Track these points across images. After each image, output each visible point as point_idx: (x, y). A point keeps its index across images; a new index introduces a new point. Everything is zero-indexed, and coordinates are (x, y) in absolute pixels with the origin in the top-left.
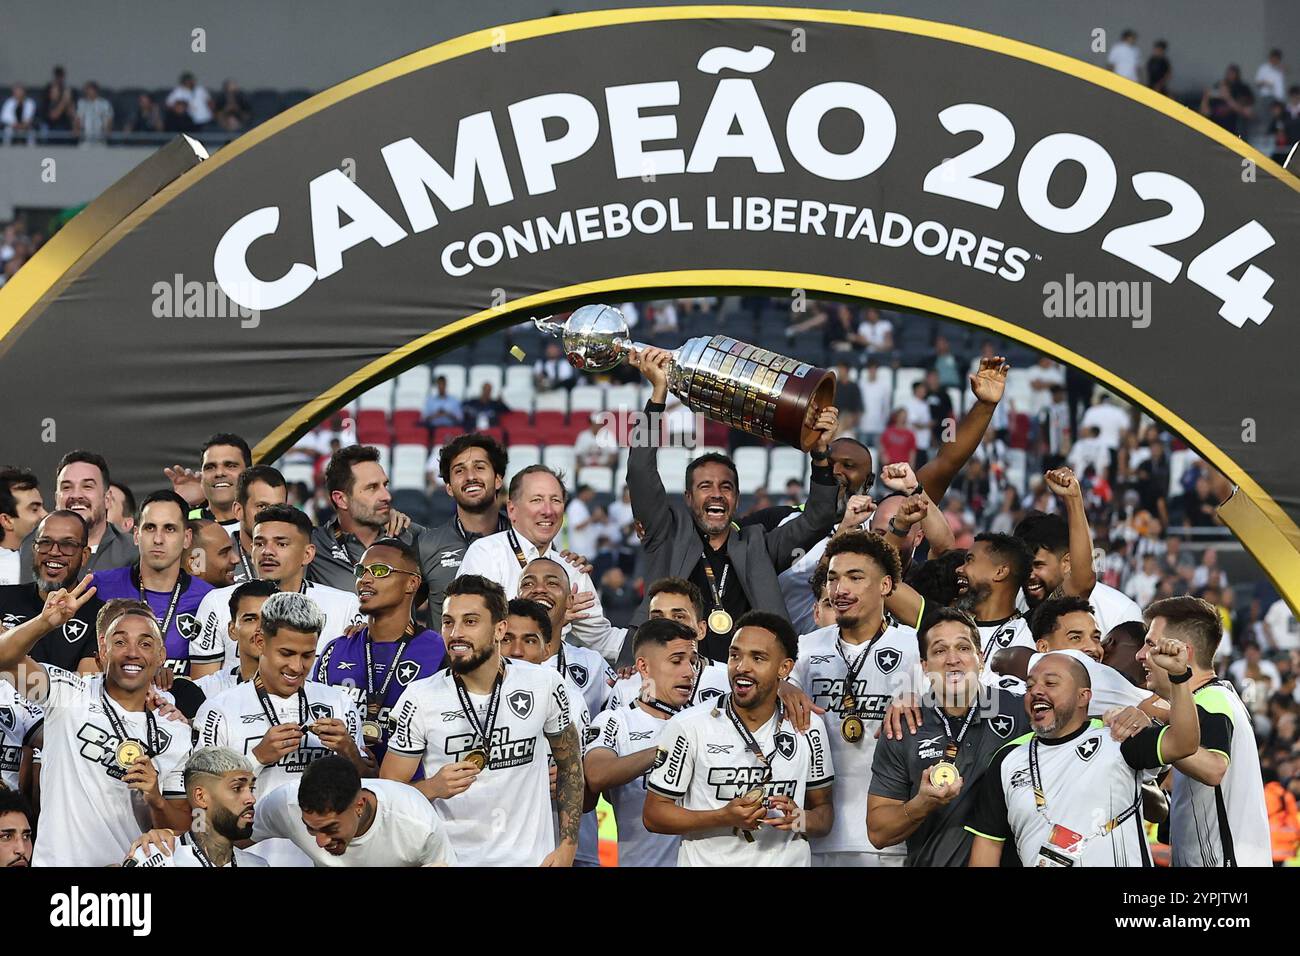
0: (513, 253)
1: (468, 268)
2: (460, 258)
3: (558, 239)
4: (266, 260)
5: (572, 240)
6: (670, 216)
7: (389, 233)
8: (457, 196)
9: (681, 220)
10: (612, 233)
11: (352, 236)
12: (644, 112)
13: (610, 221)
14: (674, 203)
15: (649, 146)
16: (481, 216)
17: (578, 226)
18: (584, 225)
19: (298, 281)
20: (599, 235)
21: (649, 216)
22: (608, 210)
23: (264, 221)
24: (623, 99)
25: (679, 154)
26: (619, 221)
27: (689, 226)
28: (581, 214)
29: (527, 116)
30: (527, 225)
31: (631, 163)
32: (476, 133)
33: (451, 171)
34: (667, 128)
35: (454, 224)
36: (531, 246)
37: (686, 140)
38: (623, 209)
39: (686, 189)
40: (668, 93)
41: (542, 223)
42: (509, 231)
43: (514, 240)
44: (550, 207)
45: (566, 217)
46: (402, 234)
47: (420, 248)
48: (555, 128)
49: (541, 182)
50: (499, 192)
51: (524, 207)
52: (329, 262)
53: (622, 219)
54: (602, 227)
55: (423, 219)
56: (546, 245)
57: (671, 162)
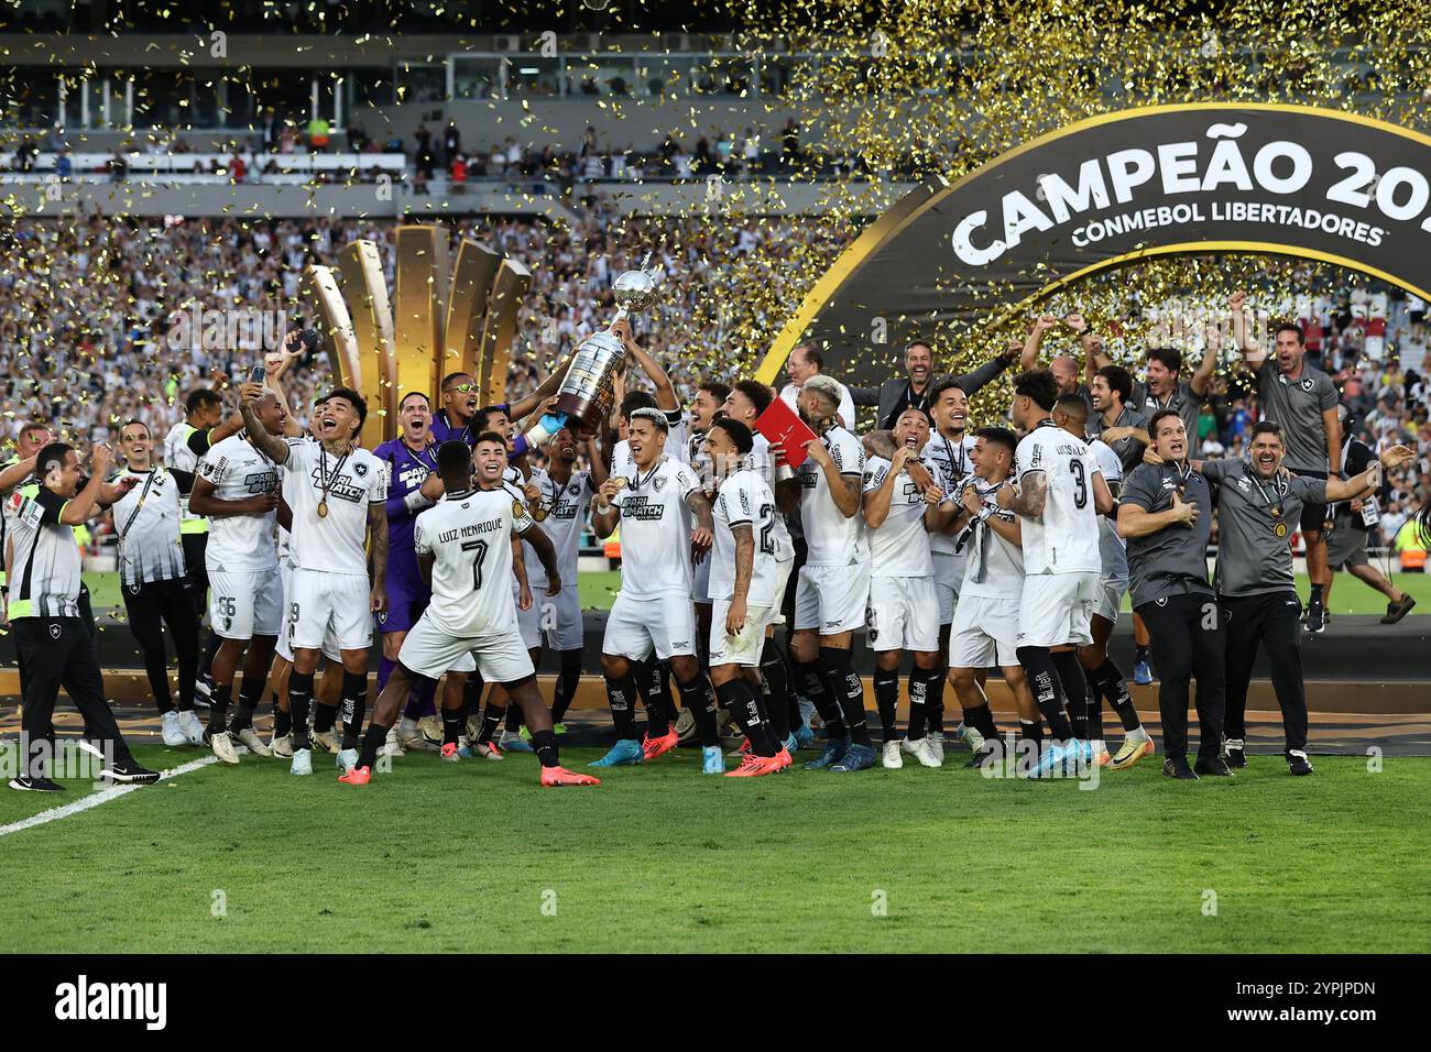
0: (1110, 234)
1: (1086, 242)
2: (1082, 237)
3: (1134, 227)
4: (980, 239)
5: (1141, 227)
6: (1193, 213)
7: (1044, 224)
8: (1081, 205)
9: (1199, 215)
10: (1162, 223)
11: (1024, 226)
12: (1179, 159)
13: (1161, 216)
14: (1195, 206)
15: (1181, 176)
16: (1093, 213)
17: (1145, 219)
18: (1147, 219)
19: (996, 250)
20: (1155, 224)
21: (1182, 213)
22: (1160, 210)
23: (979, 218)
24: (1168, 152)
25: (1197, 180)
26: (1166, 216)
27: (1203, 218)
28: (1146, 212)
29: (1117, 161)
30: (1117, 219)
31: (1171, 186)
32: (1090, 171)
33: (1077, 191)
34: (1191, 166)
35: (1078, 219)
36: (1120, 231)
37: (1201, 173)
38: (1168, 210)
39: (1202, 199)
40: (1191, 148)
41: (1125, 217)
42: (1107, 222)
43: (1111, 227)
44: (1129, 208)
45: (1138, 214)
46: (1051, 224)
47: (1060, 233)
48: (1132, 168)
49: (1124, 196)
50: (1103, 202)
51: (1115, 209)
52: (1013, 240)
53: (1167, 215)
54: (1157, 220)
55: (1062, 216)
56: (1127, 230)
57: (1192, 185)
